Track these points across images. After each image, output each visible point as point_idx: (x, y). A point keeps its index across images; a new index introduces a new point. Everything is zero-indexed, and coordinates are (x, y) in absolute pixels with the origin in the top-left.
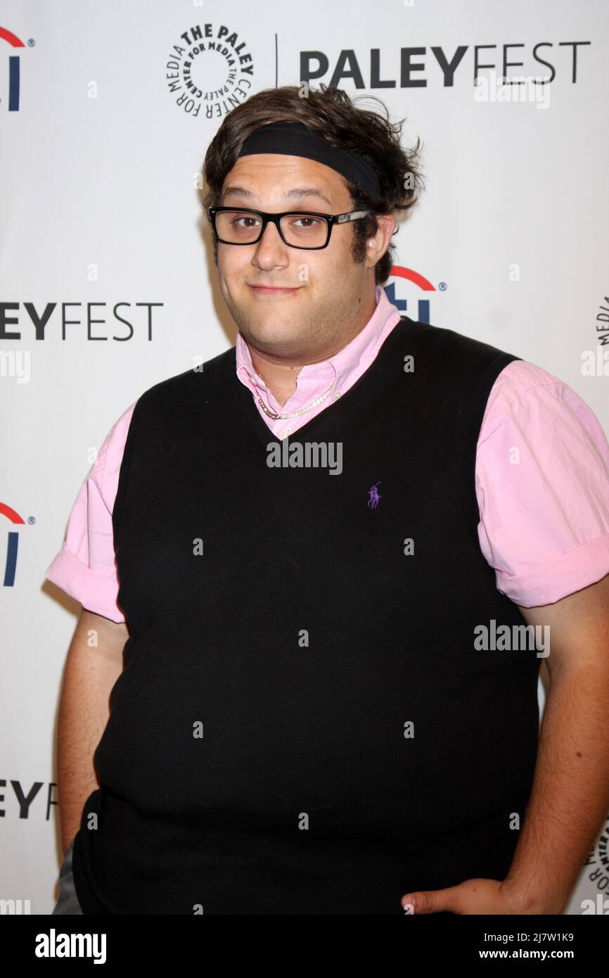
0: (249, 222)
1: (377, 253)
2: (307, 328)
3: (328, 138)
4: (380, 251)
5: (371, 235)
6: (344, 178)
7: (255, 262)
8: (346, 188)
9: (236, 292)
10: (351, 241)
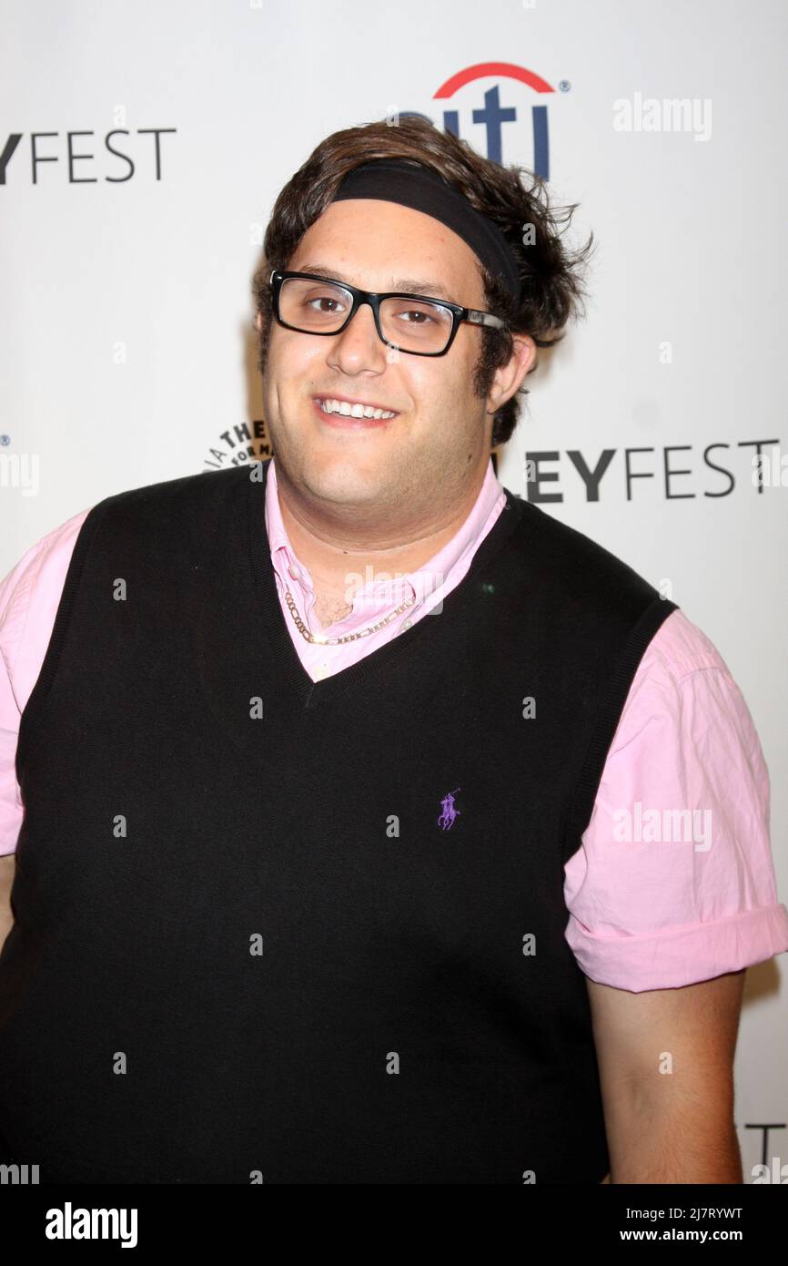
0: (328, 305)
1: (503, 393)
2: (392, 482)
3: (469, 196)
4: (507, 391)
5: (502, 364)
6: (479, 262)
7: (333, 361)
8: (480, 278)
9: (292, 407)
10: (475, 361)
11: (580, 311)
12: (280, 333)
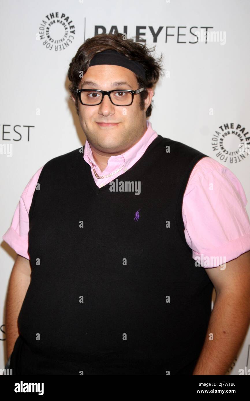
5: (146, 98)
6: (135, 74)
7: (100, 113)
8: (136, 78)
9: (91, 126)
10: (139, 101)
11: (162, 74)
12: (82, 107)
